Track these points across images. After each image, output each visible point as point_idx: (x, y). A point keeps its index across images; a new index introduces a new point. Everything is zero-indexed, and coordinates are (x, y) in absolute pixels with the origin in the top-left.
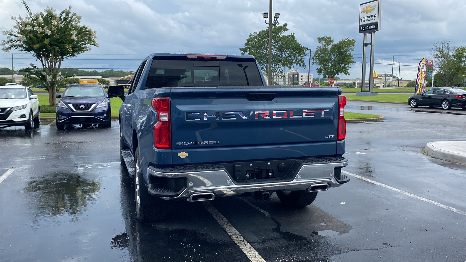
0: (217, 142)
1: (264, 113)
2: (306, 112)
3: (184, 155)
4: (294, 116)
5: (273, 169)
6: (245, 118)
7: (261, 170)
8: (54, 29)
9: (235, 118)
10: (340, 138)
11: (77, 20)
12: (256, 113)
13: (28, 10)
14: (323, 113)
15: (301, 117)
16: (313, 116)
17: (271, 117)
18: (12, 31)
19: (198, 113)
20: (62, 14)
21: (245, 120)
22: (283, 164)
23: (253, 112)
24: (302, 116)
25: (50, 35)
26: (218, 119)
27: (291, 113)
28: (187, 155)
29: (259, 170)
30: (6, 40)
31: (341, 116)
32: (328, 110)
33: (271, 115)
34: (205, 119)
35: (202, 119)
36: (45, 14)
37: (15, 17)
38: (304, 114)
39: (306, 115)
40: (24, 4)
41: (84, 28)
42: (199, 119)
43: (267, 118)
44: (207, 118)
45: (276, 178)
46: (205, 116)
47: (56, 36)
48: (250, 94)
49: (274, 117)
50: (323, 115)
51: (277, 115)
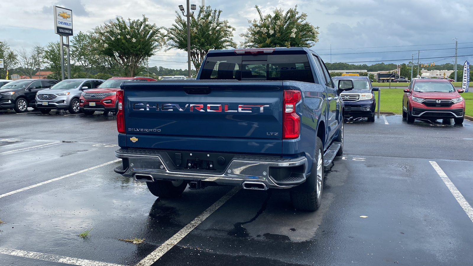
0: (159, 131)
1: (199, 106)
2: (242, 107)
3: (135, 139)
4: (228, 110)
5: (212, 161)
6: (181, 110)
7: (202, 161)
8: (277, 28)
9: (172, 110)
10: (286, 136)
11: (302, 17)
12: (191, 105)
13: (260, 14)
14: (262, 109)
15: (236, 111)
16: (251, 112)
17: (206, 110)
18: (248, 34)
19: (142, 104)
20: (288, 13)
21: (181, 111)
22: (222, 158)
23: (188, 104)
24: (238, 110)
25: (272, 34)
26: (158, 110)
27: (226, 107)
28: (137, 140)
29: (199, 160)
30: (244, 42)
31: (286, 112)
32: (268, 106)
33: (205, 108)
34: (148, 109)
35: (145, 109)
36: (273, 15)
37: (251, 20)
38: (240, 110)
39: (242, 110)
40: (257, 8)
41: (306, 25)
42: (143, 109)
43: (202, 111)
44: (150, 108)
45: (216, 170)
46: (148, 106)
47: (278, 35)
48: (184, 87)
49: (208, 110)
50: (262, 110)
51: (211, 108)
